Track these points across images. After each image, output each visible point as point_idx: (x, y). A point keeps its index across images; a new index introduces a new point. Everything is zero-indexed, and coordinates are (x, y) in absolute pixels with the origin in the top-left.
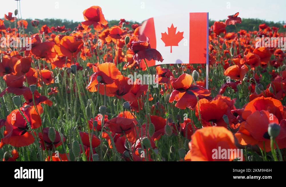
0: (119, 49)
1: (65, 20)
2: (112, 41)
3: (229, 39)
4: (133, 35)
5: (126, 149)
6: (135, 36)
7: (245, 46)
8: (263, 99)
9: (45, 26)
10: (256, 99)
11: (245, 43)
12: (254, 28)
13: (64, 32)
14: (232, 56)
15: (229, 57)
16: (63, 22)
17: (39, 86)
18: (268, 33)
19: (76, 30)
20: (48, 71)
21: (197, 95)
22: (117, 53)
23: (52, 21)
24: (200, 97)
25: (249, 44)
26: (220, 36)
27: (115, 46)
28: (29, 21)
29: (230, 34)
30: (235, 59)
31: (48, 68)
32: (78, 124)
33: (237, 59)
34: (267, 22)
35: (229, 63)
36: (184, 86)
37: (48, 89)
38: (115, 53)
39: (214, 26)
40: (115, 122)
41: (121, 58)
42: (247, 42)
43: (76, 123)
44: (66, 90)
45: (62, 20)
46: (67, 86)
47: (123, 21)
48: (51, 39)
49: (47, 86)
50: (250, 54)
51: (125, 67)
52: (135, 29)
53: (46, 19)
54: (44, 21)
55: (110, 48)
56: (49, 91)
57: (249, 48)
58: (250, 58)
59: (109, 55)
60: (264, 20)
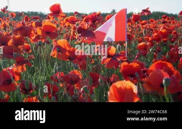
0: (74, 31)
1: (40, 12)
2: (69, 25)
3: (143, 24)
4: (83, 22)
5: (74, 94)
6: (84, 22)
7: (153, 29)
8: (161, 63)
9: (26, 16)
10: (157, 62)
11: (154, 27)
12: (159, 18)
13: (38, 20)
14: (144, 35)
15: (142, 35)
16: (39, 13)
17: (22, 54)
18: (168, 21)
19: (46, 18)
20: (28, 44)
21: (119, 60)
22: (72, 33)
23: (32, 13)
24: (122, 61)
25: (156, 28)
26: (136, 23)
27: (71, 29)
28: (16, 13)
29: (143, 22)
30: (146, 37)
31: (28, 43)
32: (47, 78)
33: (147, 37)
34: (169, 14)
35: (142, 40)
36: (110, 54)
37: (27, 56)
38: (70, 33)
39: (132, 17)
40: (68, 77)
41: (74, 37)
42: (155, 27)
43: (45, 77)
44: (40, 56)
45: (38, 12)
46: (40, 54)
47: (76, 13)
48: (30, 24)
49: (27, 54)
50: (156, 34)
51: (76, 42)
52: (83, 18)
53: (28, 12)
54: (27, 13)
55: (68, 30)
56: (29, 57)
57: (156, 30)
58: (156, 36)
59: (67, 35)
60: (166, 12)
